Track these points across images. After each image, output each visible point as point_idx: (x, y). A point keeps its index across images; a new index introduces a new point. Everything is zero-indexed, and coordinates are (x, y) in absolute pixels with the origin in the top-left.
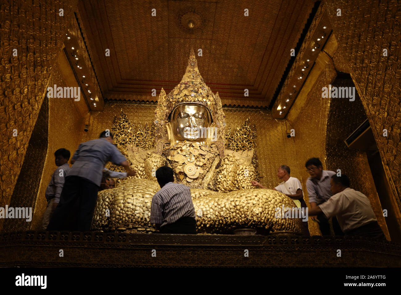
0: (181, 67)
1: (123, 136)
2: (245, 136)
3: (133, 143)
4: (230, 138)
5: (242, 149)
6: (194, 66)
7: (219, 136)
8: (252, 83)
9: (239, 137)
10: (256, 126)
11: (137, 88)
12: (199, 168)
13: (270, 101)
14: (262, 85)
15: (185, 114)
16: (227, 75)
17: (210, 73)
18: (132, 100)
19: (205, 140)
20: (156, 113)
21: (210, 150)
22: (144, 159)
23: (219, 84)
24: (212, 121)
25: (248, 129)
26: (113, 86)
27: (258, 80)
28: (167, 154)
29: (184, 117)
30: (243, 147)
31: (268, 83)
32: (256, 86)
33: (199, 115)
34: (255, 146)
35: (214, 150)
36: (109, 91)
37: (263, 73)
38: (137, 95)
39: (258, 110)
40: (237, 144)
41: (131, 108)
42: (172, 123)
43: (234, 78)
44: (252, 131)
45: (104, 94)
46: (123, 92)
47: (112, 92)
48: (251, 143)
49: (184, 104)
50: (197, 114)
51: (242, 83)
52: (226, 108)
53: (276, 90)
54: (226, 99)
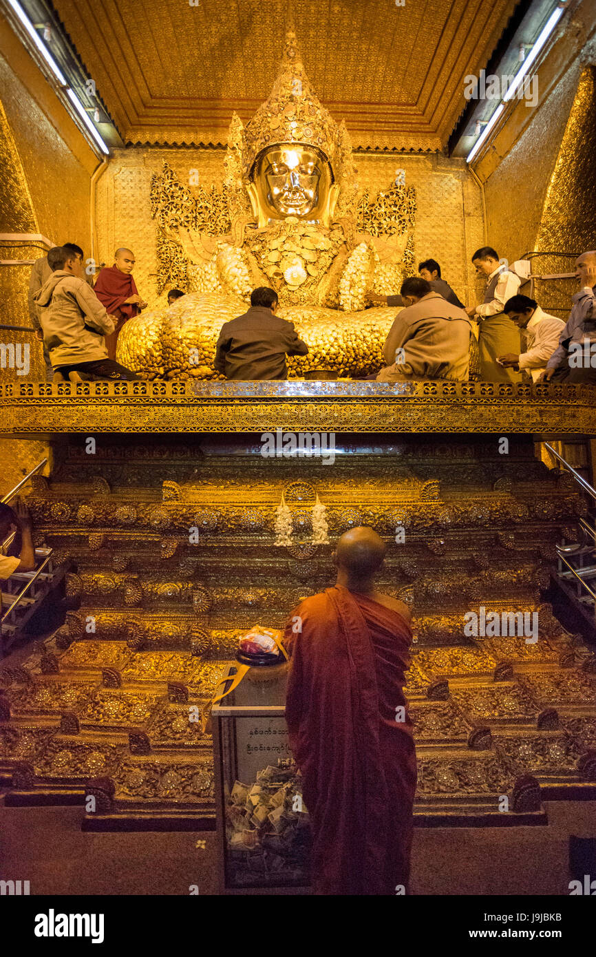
0: (270, 65)
1: (174, 212)
2: (394, 209)
3: (193, 224)
4: (367, 213)
5: (389, 231)
6: (294, 57)
7: (345, 208)
8: (413, 98)
9: (383, 210)
10: (416, 188)
11: (186, 117)
12: (310, 267)
13: (447, 138)
14: (432, 104)
15: (281, 165)
16: (364, 81)
17: (330, 77)
18: (179, 144)
19: (320, 217)
20: (226, 165)
21: (329, 234)
22: (214, 254)
23: (348, 103)
24: (333, 180)
25: (401, 196)
26: (137, 114)
27: (426, 92)
28: (251, 244)
29: (279, 171)
30: (390, 228)
31: (445, 99)
32: (422, 105)
33: (307, 167)
34: (412, 227)
35: (337, 234)
36: (131, 124)
37: (439, 74)
38: (188, 132)
39: (422, 157)
40: (380, 223)
41: (180, 159)
42: (258, 185)
43: (377, 88)
44: (407, 199)
45: (123, 133)
46: (159, 126)
47: (138, 126)
48: (404, 220)
49: (278, 146)
50: (303, 167)
51: (394, 98)
52: (360, 155)
53: (460, 113)
54: (362, 135)
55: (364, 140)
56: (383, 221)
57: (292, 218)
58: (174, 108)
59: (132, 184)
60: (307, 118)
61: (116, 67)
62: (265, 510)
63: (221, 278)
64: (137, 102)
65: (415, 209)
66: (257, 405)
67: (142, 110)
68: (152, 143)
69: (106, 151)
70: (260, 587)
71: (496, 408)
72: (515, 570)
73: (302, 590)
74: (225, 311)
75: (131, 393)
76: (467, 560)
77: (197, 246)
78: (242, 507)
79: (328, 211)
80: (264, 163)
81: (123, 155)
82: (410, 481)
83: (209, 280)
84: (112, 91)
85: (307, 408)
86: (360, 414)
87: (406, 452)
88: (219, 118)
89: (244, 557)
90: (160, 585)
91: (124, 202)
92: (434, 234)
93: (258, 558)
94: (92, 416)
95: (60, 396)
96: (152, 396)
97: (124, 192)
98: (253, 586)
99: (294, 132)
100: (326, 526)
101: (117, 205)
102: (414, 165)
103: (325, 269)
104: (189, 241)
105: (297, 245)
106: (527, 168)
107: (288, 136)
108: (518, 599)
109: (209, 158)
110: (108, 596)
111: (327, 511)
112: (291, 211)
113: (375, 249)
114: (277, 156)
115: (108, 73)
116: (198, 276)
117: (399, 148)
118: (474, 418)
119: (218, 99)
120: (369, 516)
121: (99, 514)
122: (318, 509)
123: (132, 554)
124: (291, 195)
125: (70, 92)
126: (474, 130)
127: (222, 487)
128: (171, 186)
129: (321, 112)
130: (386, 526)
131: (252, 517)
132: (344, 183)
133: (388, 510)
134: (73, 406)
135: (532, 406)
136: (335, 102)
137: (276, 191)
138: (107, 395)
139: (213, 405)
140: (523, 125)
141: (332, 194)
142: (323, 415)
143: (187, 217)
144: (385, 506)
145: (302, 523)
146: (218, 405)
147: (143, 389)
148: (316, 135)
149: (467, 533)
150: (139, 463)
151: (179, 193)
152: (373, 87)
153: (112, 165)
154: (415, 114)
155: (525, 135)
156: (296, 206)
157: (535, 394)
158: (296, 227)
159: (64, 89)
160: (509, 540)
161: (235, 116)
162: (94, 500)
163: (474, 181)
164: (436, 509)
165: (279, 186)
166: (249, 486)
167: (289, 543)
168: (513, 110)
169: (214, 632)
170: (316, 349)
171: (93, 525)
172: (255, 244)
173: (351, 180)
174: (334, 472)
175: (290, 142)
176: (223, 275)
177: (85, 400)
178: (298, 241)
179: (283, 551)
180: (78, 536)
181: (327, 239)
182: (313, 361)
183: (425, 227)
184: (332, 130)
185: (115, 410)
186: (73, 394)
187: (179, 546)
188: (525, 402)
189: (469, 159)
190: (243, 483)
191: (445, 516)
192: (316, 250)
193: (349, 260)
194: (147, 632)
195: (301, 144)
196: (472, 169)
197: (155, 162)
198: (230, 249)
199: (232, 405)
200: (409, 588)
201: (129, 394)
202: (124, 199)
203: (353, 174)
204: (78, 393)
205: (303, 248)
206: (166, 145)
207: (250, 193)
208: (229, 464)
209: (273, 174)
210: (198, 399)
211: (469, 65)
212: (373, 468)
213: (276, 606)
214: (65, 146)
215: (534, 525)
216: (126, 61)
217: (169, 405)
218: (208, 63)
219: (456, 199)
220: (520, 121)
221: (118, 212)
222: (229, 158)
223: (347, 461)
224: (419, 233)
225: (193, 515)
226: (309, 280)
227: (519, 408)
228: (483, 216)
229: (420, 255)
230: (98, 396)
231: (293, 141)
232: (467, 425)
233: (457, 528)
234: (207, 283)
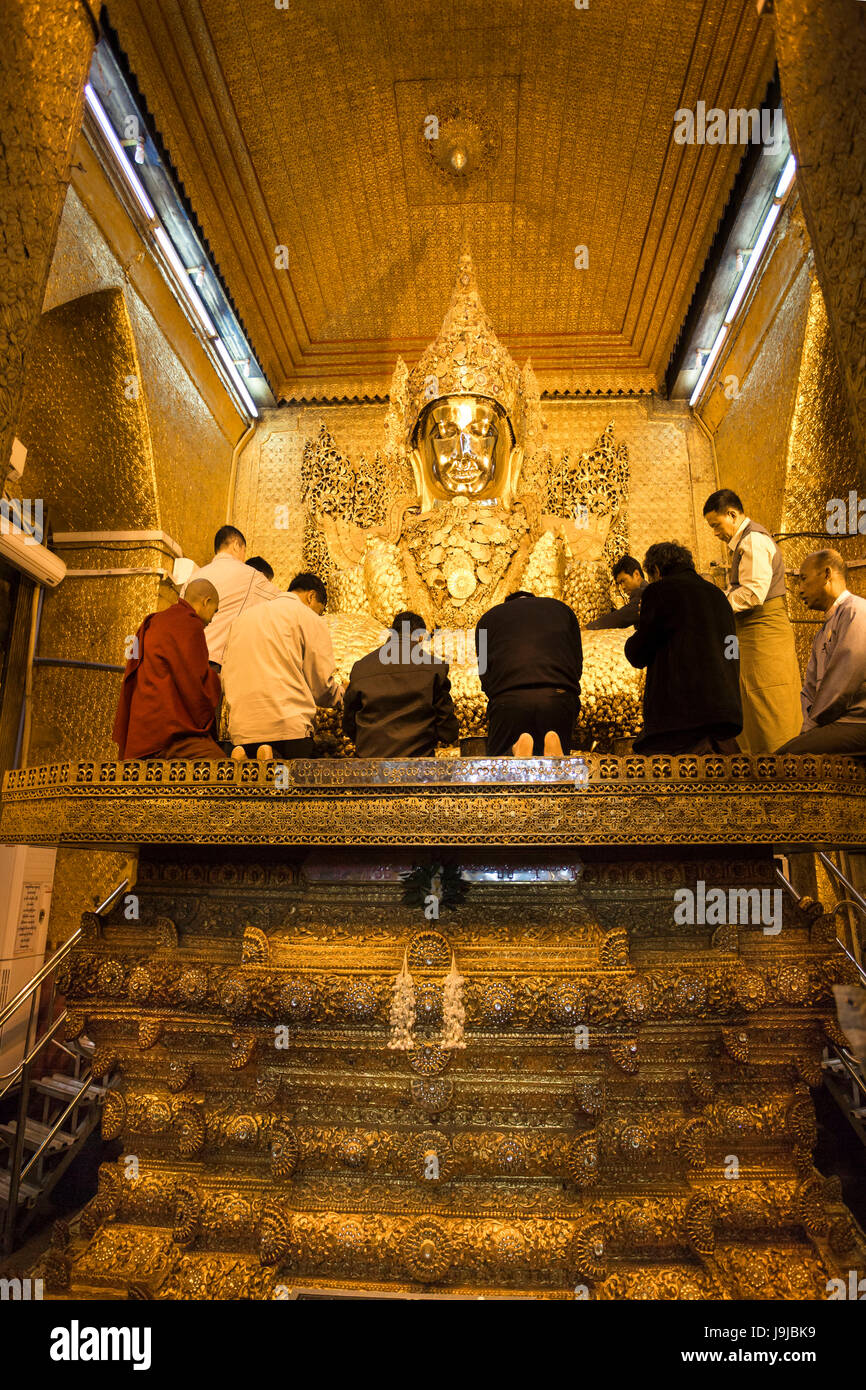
2: (602, 476)
3: (350, 508)
4: (566, 483)
5: (595, 509)
6: (468, 285)
7: (532, 479)
8: (617, 325)
9: (587, 478)
10: (628, 445)
11: (348, 364)
12: (481, 570)
13: (662, 373)
14: (641, 330)
15: (450, 425)
16: (558, 306)
17: (516, 304)
18: (340, 399)
19: (498, 495)
20: (387, 426)
21: (508, 519)
22: (362, 553)
23: (540, 335)
24: (514, 442)
25: (609, 457)
26: (294, 364)
27: (632, 316)
28: (409, 536)
29: (447, 433)
30: (597, 504)
31: (656, 323)
32: (628, 332)
33: (481, 426)
34: (625, 502)
35: (519, 518)
36: (287, 377)
37: (645, 293)
38: (351, 383)
39: (633, 401)
40: (583, 498)
41: (341, 418)
42: (423, 452)
43: (573, 314)
44: (617, 462)
45: (275, 388)
46: (318, 377)
47: (294, 379)
48: (614, 492)
49: (444, 398)
50: (476, 425)
51: (595, 326)
52: (557, 402)
53: (675, 340)
54: (558, 375)
55: (558, 383)
56: (588, 495)
57: (461, 498)
58: (338, 354)
59: (281, 456)
60: (479, 361)
61: (273, 308)
62: (379, 983)
63: (368, 590)
64: (294, 349)
65: (627, 475)
66: (374, 799)
67: (299, 358)
68: (309, 399)
69: (255, 413)
70: (368, 1127)
71: (702, 800)
72: (760, 1106)
73: (430, 1137)
74: (359, 643)
75: (214, 779)
76: (679, 1082)
77: (343, 542)
78: (348, 975)
79: (509, 485)
80: (429, 421)
81: (274, 417)
82: (586, 931)
83: (353, 593)
84: (267, 338)
85: (442, 803)
86: (513, 813)
87: (585, 877)
88: (385, 363)
89: (347, 1070)
90: (232, 1118)
91: (270, 480)
92: (654, 511)
93: (367, 1070)
94: (160, 816)
95: (125, 783)
96: (240, 783)
97: (270, 466)
98: (359, 1125)
99: (464, 380)
100: (462, 1013)
101: (261, 485)
102: (625, 413)
103: (501, 572)
104: (335, 536)
105: (466, 538)
106: (763, 411)
107: (457, 385)
108: (769, 1166)
109: (374, 416)
110: (160, 1137)
111: (464, 986)
112: (461, 488)
113: (566, 540)
114: (445, 413)
115: (263, 317)
116: (341, 587)
117: (605, 391)
118: (672, 818)
119: (387, 339)
120: (525, 996)
121: (157, 983)
122: (453, 980)
123: (195, 1058)
124: (460, 465)
125: (218, 343)
126: (694, 361)
127: (325, 939)
128: (327, 456)
129: (498, 351)
130: (550, 1015)
131: (360, 995)
132: (530, 445)
133: (552, 985)
134: (139, 798)
135: (754, 795)
136: (523, 335)
137: (443, 460)
138: (182, 782)
139: (317, 799)
140: (752, 352)
141: (514, 460)
142: (463, 815)
143: (344, 498)
144: (548, 977)
145: (428, 1008)
146: (323, 799)
147: (229, 772)
148: (491, 382)
149: (674, 1030)
150: (223, 893)
151: (336, 465)
152: (568, 312)
153: (260, 430)
154: (621, 345)
155: (756, 366)
156: (467, 481)
157: (756, 774)
158: (465, 511)
159: (212, 340)
160: (740, 1044)
161: (400, 362)
162: (155, 959)
163: (701, 430)
164: (623, 983)
165: (446, 453)
166: (361, 938)
167: (409, 1044)
168: (739, 333)
169: (298, 1216)
170: (477, 700)
171: (147, 1003)
172: (413, 536)
173: (540, 441)
174: (481, 914)
175: (459, 393)
176: (372, 585)
177: (155, 790)
178: (467, 532)
179: (400, 1060)
180: (128, 1022)
181: (505, 527)
182: (473, 720)
183: (642, 500)
184: (511, 374)
185: (190, 806)
186: (142, 781)
187: (256, 1045)
188: (743, 789)
189: (693, 402)
190: (353, 932)
191: (636, 1000)
192: (490, 544)
193: (531, 557)
194: (202, 1212)
195: (473, 396)
196: (697, 413)
197: (310, 424)
198: (382, 546)
199: (342, 800)
200: (588, 1137)
201: (211, 781)
202: (270, 476)
203: (541, 431)
204: (147, 779)
205: (473, 541)
206: (325, 401)
207: (413, 463)
208: (339, 898)
209: (440, 437)
210: (298, 789)
211: (680, 278)
212: (536, 908)
213: (390, 1167)
214: (207, 411)
215: (782, 1013)
216: (284, 302)
217: (261, 799)
218: (376, 297)
219: (680, 458)
220: (748, 348)
221: (261, 495)
222: (391, 417)
223: (499, 894)
224: (634, 511)
225: (280, 987)
226: (480, 589)
227: (735, 799)
228: (716, 481)
229: (636, 542)
230: (171, 783)
231: (462, 392)
232: (662, 830)
233: (659, 1019)
234: (351, 597)
